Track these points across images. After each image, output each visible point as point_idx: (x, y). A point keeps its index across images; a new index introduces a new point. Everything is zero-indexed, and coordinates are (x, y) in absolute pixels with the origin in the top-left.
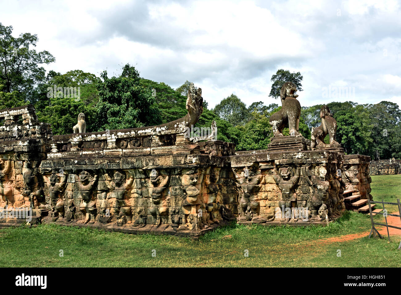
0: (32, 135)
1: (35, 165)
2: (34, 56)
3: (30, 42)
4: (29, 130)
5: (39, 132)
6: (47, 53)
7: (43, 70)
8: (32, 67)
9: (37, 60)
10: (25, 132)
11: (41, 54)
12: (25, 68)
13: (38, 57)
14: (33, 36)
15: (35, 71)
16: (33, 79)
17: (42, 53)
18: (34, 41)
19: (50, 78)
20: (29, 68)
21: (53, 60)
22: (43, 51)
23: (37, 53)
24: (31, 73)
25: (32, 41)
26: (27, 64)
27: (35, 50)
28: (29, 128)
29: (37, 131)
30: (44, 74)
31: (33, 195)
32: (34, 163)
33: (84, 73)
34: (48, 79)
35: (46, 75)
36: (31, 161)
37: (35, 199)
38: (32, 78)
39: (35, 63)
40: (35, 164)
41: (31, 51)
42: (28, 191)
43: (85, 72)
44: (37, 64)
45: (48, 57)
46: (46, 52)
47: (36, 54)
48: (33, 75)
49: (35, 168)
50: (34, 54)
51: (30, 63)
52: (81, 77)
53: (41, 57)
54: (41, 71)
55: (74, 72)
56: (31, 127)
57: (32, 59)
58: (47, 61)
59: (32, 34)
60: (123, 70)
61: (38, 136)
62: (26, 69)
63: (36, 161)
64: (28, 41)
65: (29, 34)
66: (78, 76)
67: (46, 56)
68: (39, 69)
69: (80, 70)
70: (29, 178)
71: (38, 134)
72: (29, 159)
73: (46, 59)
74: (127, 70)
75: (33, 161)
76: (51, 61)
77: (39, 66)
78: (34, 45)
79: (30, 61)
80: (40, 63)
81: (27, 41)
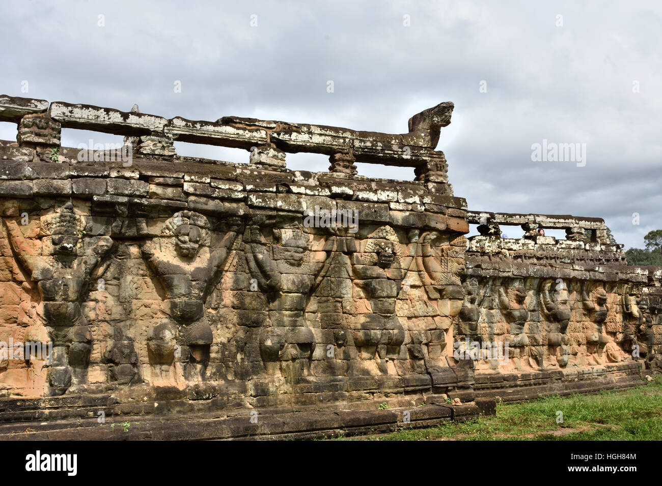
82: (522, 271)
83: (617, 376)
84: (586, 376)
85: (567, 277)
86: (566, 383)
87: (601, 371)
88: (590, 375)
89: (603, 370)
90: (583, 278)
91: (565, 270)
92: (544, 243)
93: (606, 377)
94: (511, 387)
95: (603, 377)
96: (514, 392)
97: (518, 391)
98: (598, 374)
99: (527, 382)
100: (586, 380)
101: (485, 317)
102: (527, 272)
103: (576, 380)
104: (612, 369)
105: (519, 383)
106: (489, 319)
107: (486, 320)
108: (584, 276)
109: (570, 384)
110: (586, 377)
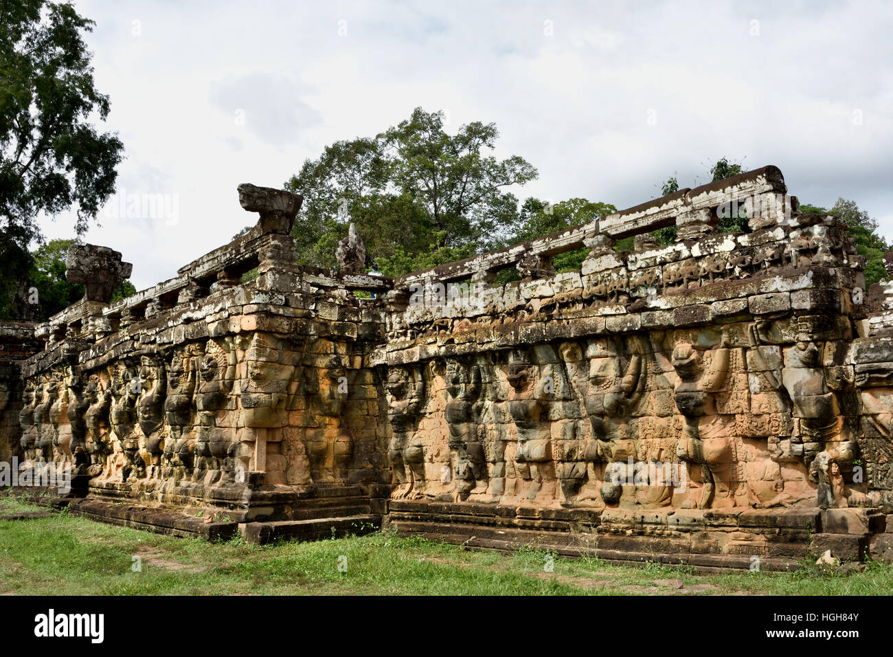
0: (802, 258)
1: (832, 357)
2: (492, 170)
3: (481, 141)
4: (784, 245)
5: (828, 247)
6: (519, 160)
7: (513, 198)
8: (489, 195)
9: (499, 179)
10: (770, 252)
11: (506, 165)
12: (474, 198)
13: (500, 173)
14: (487, 128)
15: (496, 202)
16: (492, 222)
17: (508, 162)
18: (489, 138)
19: (528, 214)
20: (481, 198)
21: (533, 175)
22: (510, 158)
23: (498, 163)
24: (487, 208)
25: (484, 139)
26: (478, 189)
27: (492, 158)
28: (787, 237)
29: (820, 244)
30: (515, 208)
31: (827, 459)
32: (827, 349)
33: (590, 205)
34: (523, 217)
35: (519, 210)
36: (819, 343)
37: (836, 475)
38: (491, 220)
39: (495, 185)
40: (831, 352)
41: (486, 160)
42: (810, 446)
43: (591, 202)
44: (499, 188)
45: (522, 170)
46: (517, 158)
47: (497, 166)
48: (492, 213)
49: (832, 366)
50: (492, 167)
51: (485, 187)
52: (583, 214)
53: (508, 171)
54: (509, 202)
55: (569, 203)
56: (793, 234)
57: (487, 178)
58: (521, 179)
59: (485, 124)
60: (713, 174)
61: (825, 258)
62: (477, 200)
63: (831, 341)
64: (478, 139)
65: (479, 124)
66: (576, 211)
67: (518, 168)
68: (505, 198)
69: (581, 198)
70: (818, 401)
71: (825, 251)
72: (815, 337)
73: (517, 175)
74: (724, 172)
75: (824, 341)
76: (528, 179)
77: (504, 190)
78: (490, 145)
79: (485, 182)
80: (505, 184)
81: (476, 140)
82: (508, 337)
83: (736, 539)
84: (648, 528)
85: (590, 333)
86: (607, 535)
87: (688, 521)
88: (659, 527)
89: (695, 520)
90: (625, 329)
91: (587, 320)
92: (598, 269)
93: (705, 536)
94: (503, 525)
95: (696, 535)
96: (506, 535)
97: (513, 535)
98: (680, 527)
99: (529, 522)
100: (651, 534)
101: (492, 414)
102: (516, 338)
103: (629, 532)
104: (721, 521)
105: (516, 521)
106: (496, 418)
107: (493, 419)
108: (629, 324)
109: (614, 538)
110: (649, 531)
